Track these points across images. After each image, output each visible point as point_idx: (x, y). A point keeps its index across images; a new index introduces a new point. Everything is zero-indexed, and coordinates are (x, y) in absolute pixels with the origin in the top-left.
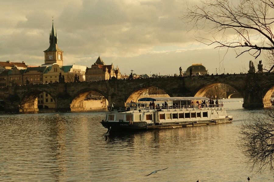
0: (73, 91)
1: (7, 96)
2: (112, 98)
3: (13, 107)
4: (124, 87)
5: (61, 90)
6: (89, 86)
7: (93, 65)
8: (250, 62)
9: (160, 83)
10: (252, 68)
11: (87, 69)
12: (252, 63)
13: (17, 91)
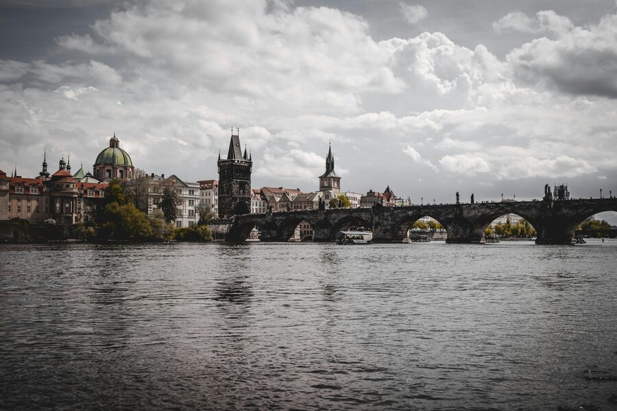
0: (334, 219)
1: (264, 223)
2: (376, 228)
3: (269, 236)
4: (391, 216)
5: (322, 217)
6: (351, 214)
7: (368, 193)
8: (546, 186)
9: (433, 211)
10: (548, 194)
11: (362, 197)
12: (549, 188)
13: (275, 219)
